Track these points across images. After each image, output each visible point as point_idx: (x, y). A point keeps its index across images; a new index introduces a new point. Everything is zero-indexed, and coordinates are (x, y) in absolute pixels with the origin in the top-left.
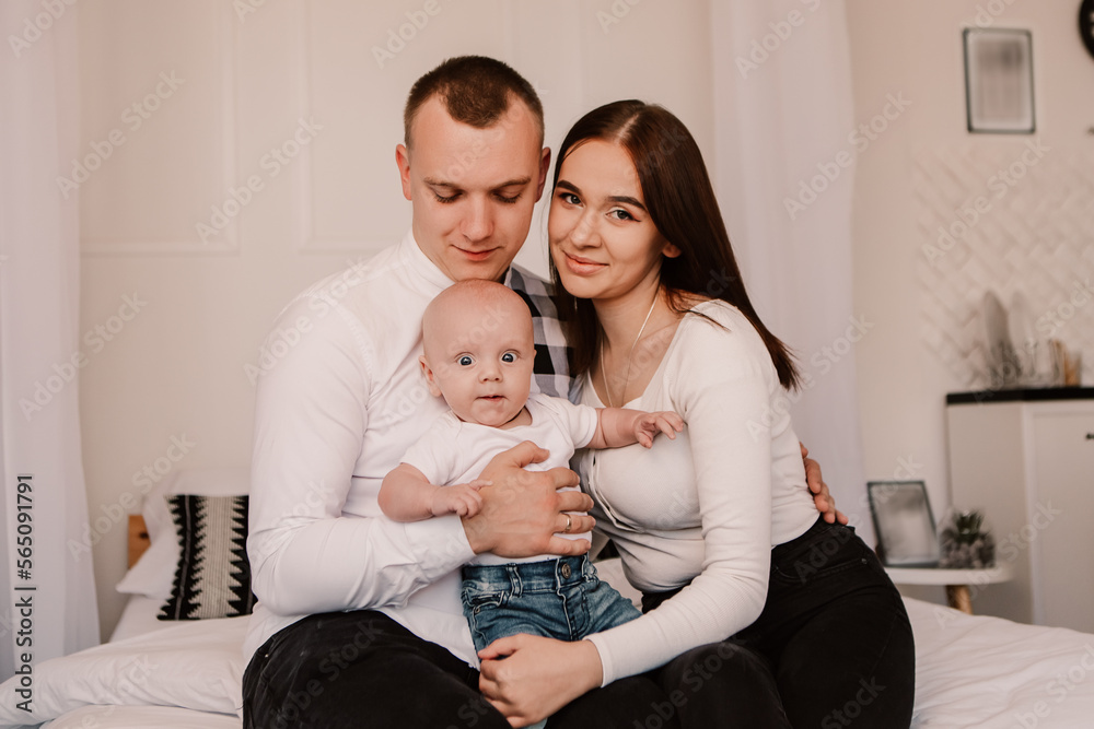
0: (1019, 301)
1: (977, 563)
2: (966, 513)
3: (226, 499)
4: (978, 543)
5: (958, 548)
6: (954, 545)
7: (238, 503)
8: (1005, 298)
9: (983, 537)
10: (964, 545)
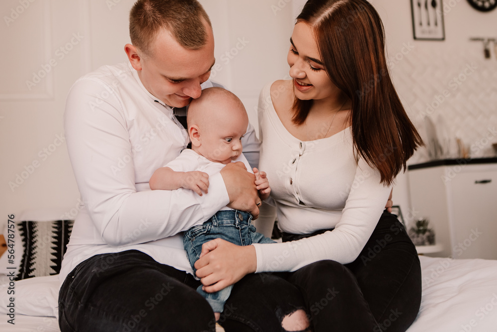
0: (440, 119)
1: (427, 243)
2: (421, 219)
3: (48, 222)
4: (427, 234)
5: (418, 237)
6: (416, 235)
7: (54, 224)
8: (434, 119)
9: (430, 231)
10: (421, 235)
